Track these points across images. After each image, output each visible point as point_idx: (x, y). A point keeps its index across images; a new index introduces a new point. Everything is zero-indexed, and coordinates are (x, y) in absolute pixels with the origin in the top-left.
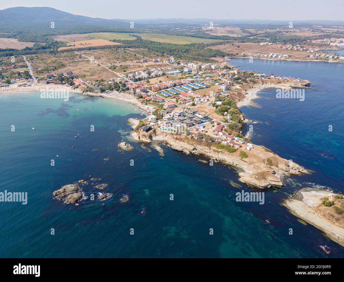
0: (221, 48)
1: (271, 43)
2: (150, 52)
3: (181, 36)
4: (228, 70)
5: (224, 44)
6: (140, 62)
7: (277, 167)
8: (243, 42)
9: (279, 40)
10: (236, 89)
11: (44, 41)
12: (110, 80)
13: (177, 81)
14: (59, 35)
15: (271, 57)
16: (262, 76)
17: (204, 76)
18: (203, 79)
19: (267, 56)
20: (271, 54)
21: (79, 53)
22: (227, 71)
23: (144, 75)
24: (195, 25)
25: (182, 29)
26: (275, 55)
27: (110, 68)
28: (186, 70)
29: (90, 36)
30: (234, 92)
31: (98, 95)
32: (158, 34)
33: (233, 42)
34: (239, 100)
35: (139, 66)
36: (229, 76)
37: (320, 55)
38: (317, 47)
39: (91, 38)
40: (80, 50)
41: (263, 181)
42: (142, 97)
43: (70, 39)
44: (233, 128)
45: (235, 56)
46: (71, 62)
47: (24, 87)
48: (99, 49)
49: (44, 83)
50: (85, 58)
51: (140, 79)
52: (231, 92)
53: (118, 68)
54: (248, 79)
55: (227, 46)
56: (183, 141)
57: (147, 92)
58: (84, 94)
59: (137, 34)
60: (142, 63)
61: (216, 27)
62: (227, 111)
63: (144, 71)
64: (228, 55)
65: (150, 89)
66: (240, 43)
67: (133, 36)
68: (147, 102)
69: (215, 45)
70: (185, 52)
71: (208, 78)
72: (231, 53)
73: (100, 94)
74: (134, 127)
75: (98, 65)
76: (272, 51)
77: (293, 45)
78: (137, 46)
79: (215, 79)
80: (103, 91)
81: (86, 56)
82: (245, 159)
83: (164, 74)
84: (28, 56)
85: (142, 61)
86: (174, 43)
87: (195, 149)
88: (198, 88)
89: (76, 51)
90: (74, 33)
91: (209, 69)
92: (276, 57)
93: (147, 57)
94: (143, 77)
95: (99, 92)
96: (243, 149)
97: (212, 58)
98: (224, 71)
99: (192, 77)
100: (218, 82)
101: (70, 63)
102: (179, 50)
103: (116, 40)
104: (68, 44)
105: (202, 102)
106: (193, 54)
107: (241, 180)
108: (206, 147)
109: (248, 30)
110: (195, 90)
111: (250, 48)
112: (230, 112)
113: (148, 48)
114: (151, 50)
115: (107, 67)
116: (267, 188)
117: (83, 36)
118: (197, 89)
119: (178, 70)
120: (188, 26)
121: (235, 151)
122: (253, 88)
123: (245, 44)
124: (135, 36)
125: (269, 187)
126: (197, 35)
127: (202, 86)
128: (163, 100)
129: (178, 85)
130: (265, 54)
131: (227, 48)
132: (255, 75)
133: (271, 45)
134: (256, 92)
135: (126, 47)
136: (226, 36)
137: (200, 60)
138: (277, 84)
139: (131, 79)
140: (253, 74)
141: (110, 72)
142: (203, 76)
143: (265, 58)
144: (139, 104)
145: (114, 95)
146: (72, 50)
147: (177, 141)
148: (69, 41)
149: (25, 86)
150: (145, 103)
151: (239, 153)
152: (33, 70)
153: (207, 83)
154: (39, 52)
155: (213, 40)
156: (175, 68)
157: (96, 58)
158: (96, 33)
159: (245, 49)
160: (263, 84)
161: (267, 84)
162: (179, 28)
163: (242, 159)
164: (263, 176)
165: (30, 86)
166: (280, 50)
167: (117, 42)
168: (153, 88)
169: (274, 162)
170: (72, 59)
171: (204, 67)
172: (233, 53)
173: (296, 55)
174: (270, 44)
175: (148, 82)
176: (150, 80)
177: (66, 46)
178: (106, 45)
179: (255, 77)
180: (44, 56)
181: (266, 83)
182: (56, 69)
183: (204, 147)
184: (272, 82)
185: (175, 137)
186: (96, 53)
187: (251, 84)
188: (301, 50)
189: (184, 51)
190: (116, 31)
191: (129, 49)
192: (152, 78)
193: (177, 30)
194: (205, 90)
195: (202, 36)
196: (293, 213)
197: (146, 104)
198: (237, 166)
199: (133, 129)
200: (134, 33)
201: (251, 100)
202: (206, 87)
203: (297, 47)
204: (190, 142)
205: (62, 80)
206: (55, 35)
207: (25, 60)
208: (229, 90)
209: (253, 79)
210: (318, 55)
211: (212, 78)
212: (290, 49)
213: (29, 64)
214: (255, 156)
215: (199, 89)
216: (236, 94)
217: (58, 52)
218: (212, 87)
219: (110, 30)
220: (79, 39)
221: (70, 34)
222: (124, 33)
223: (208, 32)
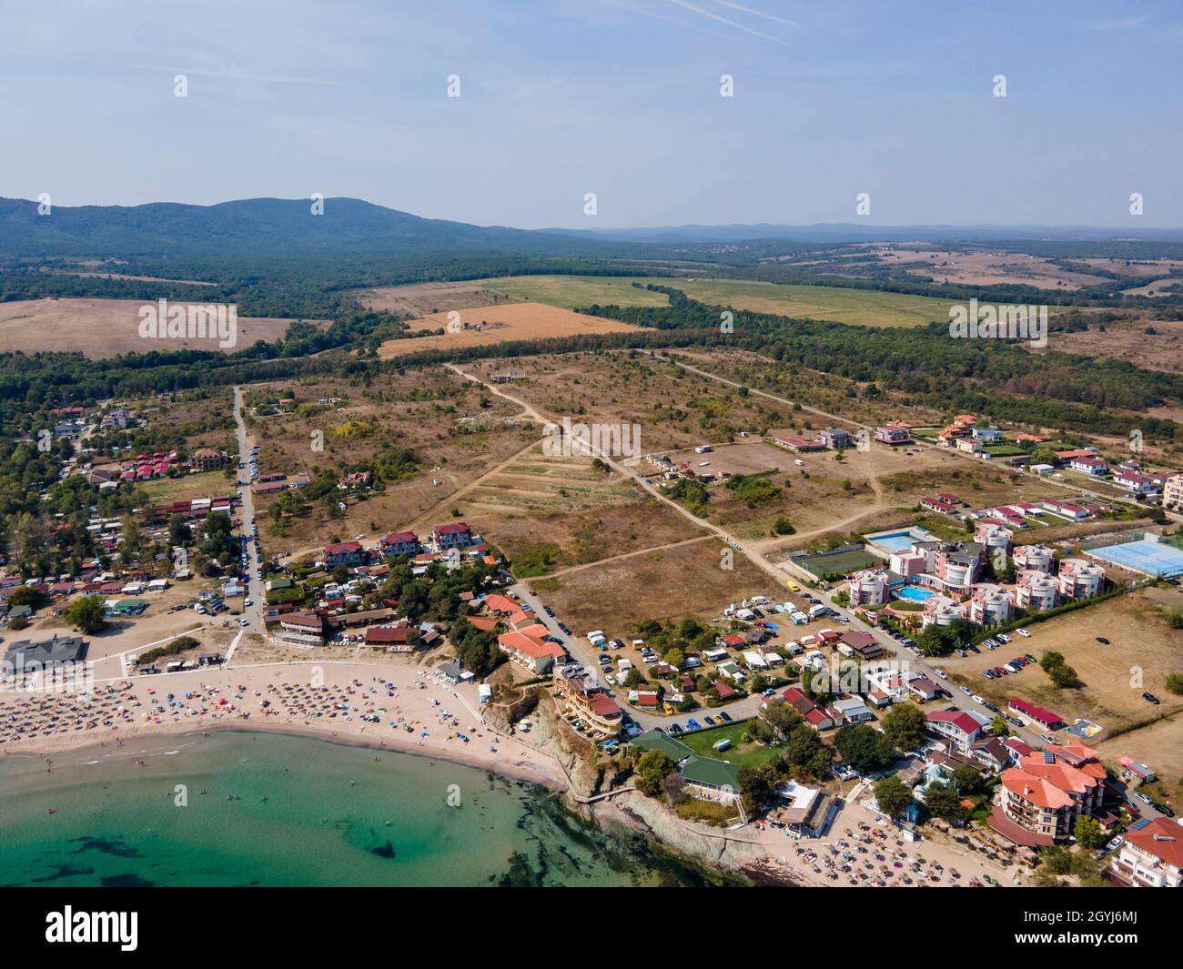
3: (838, 286)
5: (1101, 329)
11: (326, 310)
14: (380, 285)
21: (471, 372)
24: (838, 246)
25: (803, 260)
27: (676, 494)
29: (491, 290)
32: (735, 281)
39: (496, 297)
40: (472, 356)
43: (419, 303)
46: (444, 433)
47: (170, 670)
48: (550, 350)
49: (304, 632)
50: (507, 408)
53: (718, 493)
55: (1125, 335)
61: (934, 254)
67: (650, 287)
75: (597, 463)
81: (508, 391)
84: (257, 386)
86: (829, 316)
89: (454, 364)
90: (431, 280)
101: (440, 438)
104: (416, 327)
115: (649, 479)
117: (466, 289)
124: (656, 289)
135: (666, 346)
136: (1016, 287)
141: (687, 527)
146: (437, 358)
148: (414, 312)
149: (177, 669)
152: (260, 493)
154: (302, 369)
157: (563, 410)
158: (509, 278)
162: (787, 258)
170: (450, 415)
177: (410, 336)
178: (580, 336)
180: (322, 391)
182: (376, 482)
186: (550, 379)
191: (685, 352)
193: (784, 263)
195: (901, 283)
200: (647, 276)
205: (413, 602)
206: (364, 286)
207: (237, 415)
213: (246, 441)
217: (379, 367)
219: (557, 267)
220: (451, 301)
221: (416, 281)
222: (610, 275)
223: (921, 272)
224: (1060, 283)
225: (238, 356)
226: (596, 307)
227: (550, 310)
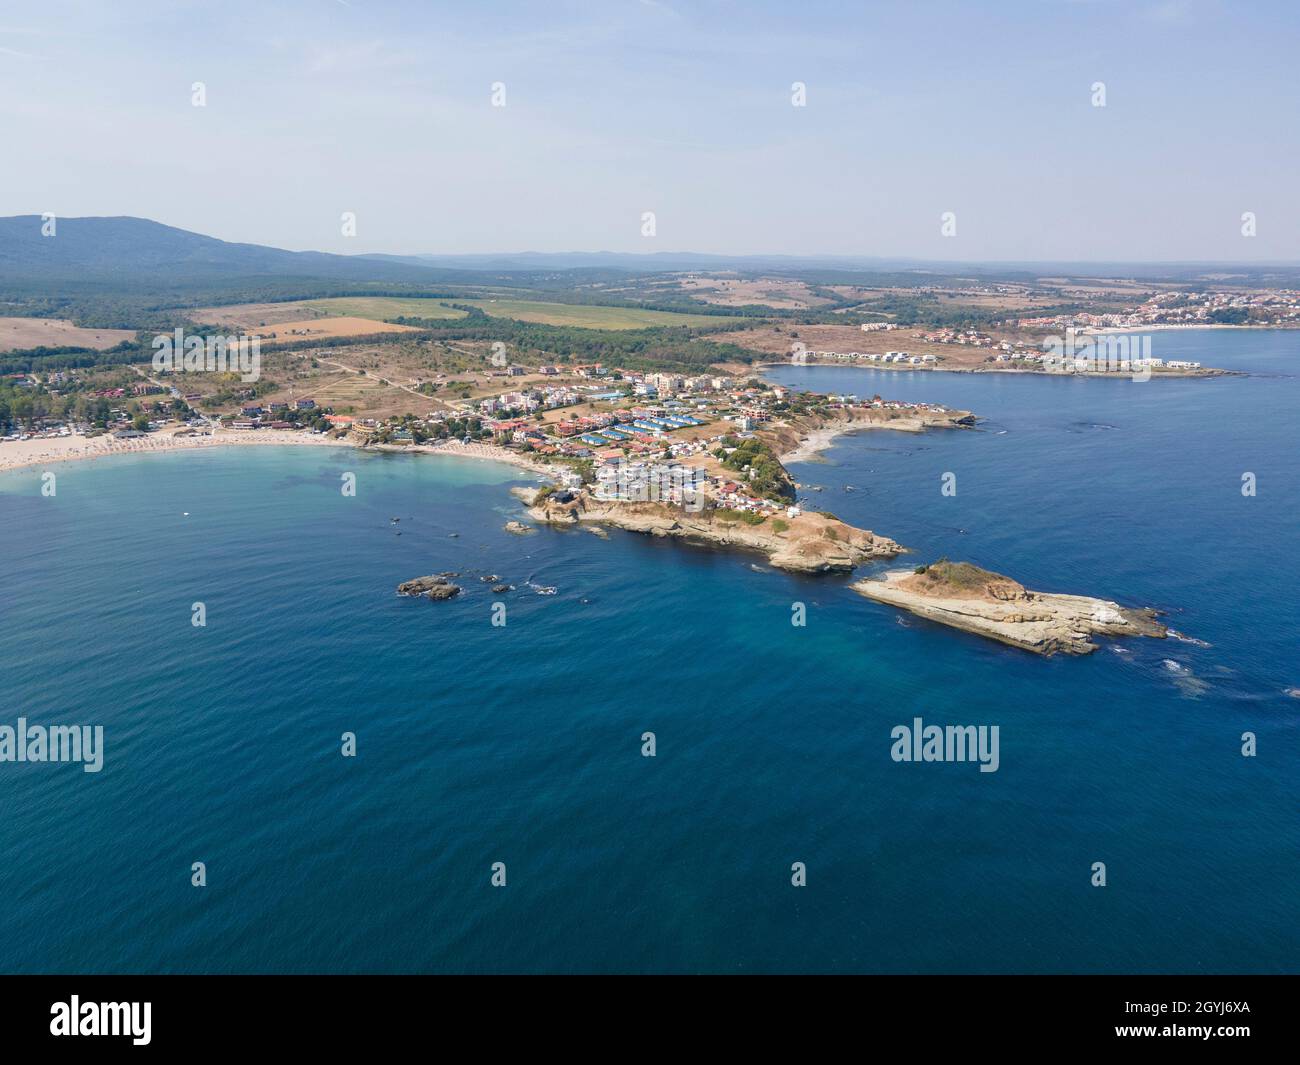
0: (741, 338)
1: (895, 326)
2: (525, 351)
3: (614, 306)
4: (760, 390)
5: (752, 329)
6: (504, 375)
7: (847, 543)
8: (809, 323)
9: (924, 319)
10: (776, 428)
11: (162, 325)
12: (431, 417)
13: (620, 413)
14: (201, 306)
15: (889, 360)
16: (851, 402)
17: (692, 402)
18: (690, 409)
19: (878, 359)
20: (889, 354)
21: (304, 354)
22: (756, 392)
23: (524, 401)
24: (656, 274)
25: (614, 287)
26: (900, 355)
27: (421, 389)
28: (641, 390)
29: (312, 309)
30: (770, 433)
31: (408, 449)
32: (535, 303)
33: (778, 322)
34: (784, 452)
35: (505, 383)
36: (759, 402)
37: (1022, 357)
38: (1027, 338)
39: (316, 314)
41: (814, 557)
42: (531, 448)
43: (246, 319)
44: (761, 489)
45: (783, 359)
48: (360, 342)
50: (330, 367)
51: (516, 413)
52: (763, 434)
53: (441, 390)
54: (809, 408)
55: (760, 333)
56: (651, 514)
57: (544, 438)
58: (368, 448)
59: (469, 303)
60: (510, 376)
61: (725, 282)
62: (749, 463)
63: (526, 392)
64: (763, 357)
65: (551, 431)
66: (799, 327)
67: (455, 306)
68: (549, 457)
69: (722, 330)
70: (633, 351)
71: (704, 406)
72: (770, 352)
73: (412, 447)
74: (530, 500)
75: (382, 382)
76: (894, 347)
77: (959, 331)
78: (478, 336)
79: (721, 408)
80: (420, 439)
81: (330, 361)
82: (781, 534)
83: (580, 401)
85: (510, 371)
86: (596, 326)
87: (676, 526)
88: (677, 426)
90: (252, 301)
91: (706, 389)
92: (901, 361)
93: (520, 363)
94: (524, 409)
95: (410, 442)
96: (780, 516)
97: (717, 366)
98: (749, 393)
99: (659, 405)
100: (730, 414)
101: (288, 379)
102: (614, 345)
103: (405, 318)
105: (689, 451)
106: (659, 354)
107: (773, 563)
108: (702, 521)
109: (830, 288)
110: (669, 431)
111: (832, 337)
112: (756, 462)
113: (518, 339)
114: (526, 345)
115: (408, 387)
116: (822, 571)
117: (288, 309)
118: (675, 429)
119: (617, 391)
120: (632, 278)
121: (763, 520)
122: (822, 428)
123: (815, 329)
124: (460, 308)
125: (826, 568)
126: (664, 305)
127: (688, 422)
128: (590, 452)
129: (625, 423)
130: (873, 353)
131: (760, 339)
132: (830, 399)
133: (893, 329)
134: (829, 438)
135: (445, 339)
136: (758, 307)
137: (678, 369)
138: (888, 420)
139: (489, 414)
140: (826, 398)
141: (421, 399)
142: (688, 402)
143: (871, 363)
144: (529, 464)
145: (454, 447)
147: (637, 516)
148: (244, 326)
149: (192, 437)
150: (542, 461)
151: (771, 524)
152: (189, 400)
153: (702, 417)
155: (717, 317)
156: (608, 387)
157: (366, 366)
158: (327, 300)
159: (814, 341)
160: (850, 421)
161: (862, 420)
162: (601, 285)
163: (779, 534)
164: (815, 550)
165: (207, 434)
166: (919, 345)
167: (410, 325)
168: (557, 429)
169: (839, 533)
170: (293, 371)
171: (691, 384)
172: (777, 352)
173: (960, 356)
174: (889, 327)
175: (540, 418)
176: (544, 414)
178: (383, 333)
179: (829, 403)
181: (859, 418)
182: (257, 394)
183: (696, 520)
184: (873, 416)
185: (632, 508)
186: (359, 354)
187: (817, 420)
188: (978, 343)
189: (629, 347)
190: (394, 291)
191: (458, 342)
192: (549, 408)
193: (596, 289)
194: (696, 430)
195: (683, 305)
196: (863, 594)
197: (547, 462)
198: (768, 548)
199: (526, 505)
200: (457, 298)
201: (815, 452)
202: (699, 425)
203: (969, 336)
204: (667, 513)
205: (290, 419)
206: (186, 307)
207: (143, 376)
208: (757, 429)
209: (823, 407)
210: (1018, 356)
211: (714, 407)
212: (945, 340)
214: (802, 525)
215: (681, 428)
216: (776, 436)
218: (714, 424)
219: (376, 290)
220: (276, 317)
221: (237, 303)
222: (422, 297)
223: (702, 297)
224: (796, 305)
225: (107, 352)
226: (402, 318)
227: (364, 321)
